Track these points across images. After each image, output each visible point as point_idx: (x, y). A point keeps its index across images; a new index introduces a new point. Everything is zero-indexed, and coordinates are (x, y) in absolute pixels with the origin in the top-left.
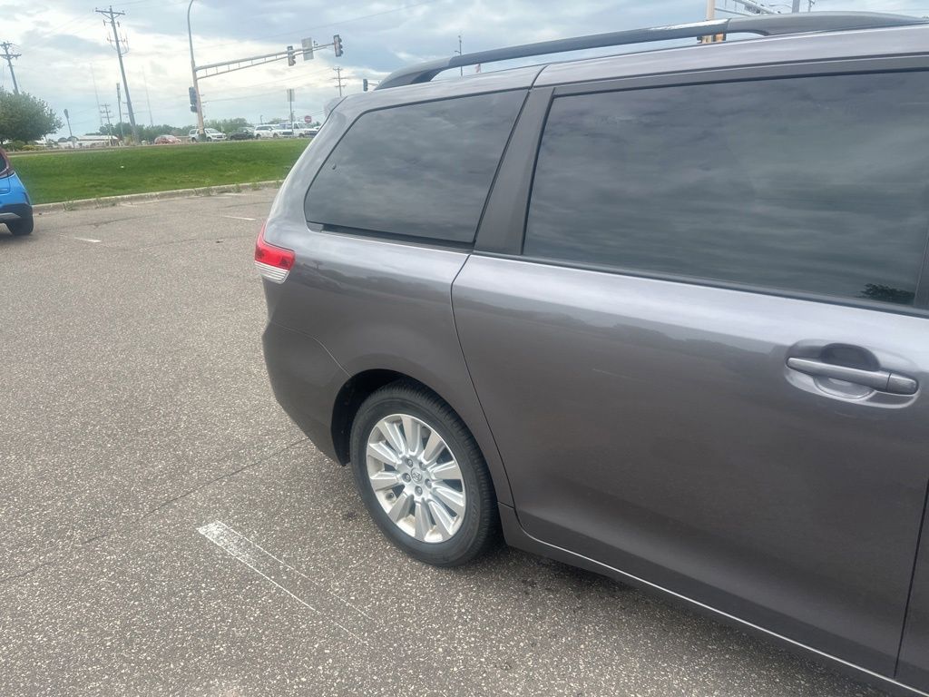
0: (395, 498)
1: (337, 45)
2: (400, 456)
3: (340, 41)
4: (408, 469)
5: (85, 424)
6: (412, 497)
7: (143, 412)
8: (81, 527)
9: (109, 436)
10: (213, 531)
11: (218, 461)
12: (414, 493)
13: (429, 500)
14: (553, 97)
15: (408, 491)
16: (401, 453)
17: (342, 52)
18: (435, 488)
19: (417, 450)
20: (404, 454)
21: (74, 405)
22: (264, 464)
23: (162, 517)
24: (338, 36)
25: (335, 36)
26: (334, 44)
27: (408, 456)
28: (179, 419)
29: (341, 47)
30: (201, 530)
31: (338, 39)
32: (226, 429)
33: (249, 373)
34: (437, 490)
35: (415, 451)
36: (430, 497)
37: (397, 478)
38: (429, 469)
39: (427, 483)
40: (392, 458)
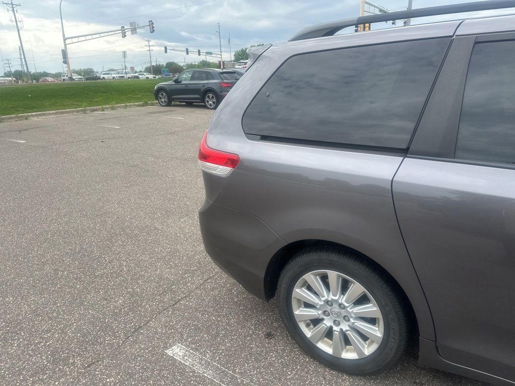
0: (312, 326)
1: (151, 26)
2: (323, 299)
3: (153, 24)
4: (328, 308)
5: (56, 270)
6: (331, 328)
7: (94, 260)
8: (79, 355)
9: (76, 279)
10: (177, 351)
11: (160, 295)
12: (333, 325)
13: (347, 331)
14: (476, 43)
15: (328, 322)
16: (323, 297)
17: (154, 31)
18: (354, 323)
19: (338, 296)
20: (326, 297)
21: (43, 256)
22: (193, 296)
23: (135, 342)
24: (151, 21)
26: (149, 25)
27: (330, 299)
28: (121, 265)
29: (153, 27)
30: (169, 352)
31: (151, 23)
32: (156, 270)
33: (156, 228)
34: (356, 324)
35: (336, 296)
36: (348, 328)
37: (317, 314)
38: (348, 309)
39: (346, 318)
40: (314, 300)
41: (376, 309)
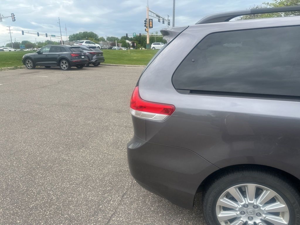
0: (229, 223)
1: (13, 17)
2: (241, 204)
3: (14, 15)
4: (245, 209)
6: (246, 222)
7: (23, 194)
11: (93, 216)
12: (248, 220)
13: (259, 223)
15: (244, 219)
16: (242, 202)
17: (15, 20)
18: (265, 217)
19: (254, 200)
20: (244, 202)
22: (119, 212)
24: (13, 14)
25: (11, 14)
26: (12, 16)
27: (247, 203)
28: (49, 195)
29: (15, 18)
31: (13, 15)
32: (80, 195)
34: (267, 217)
35: (252, 201)
36: (260, 221)
37: (236, 214)
38: (261, 208)
39: (258, 214)
40: (234, 205)
41: (284, 206)
